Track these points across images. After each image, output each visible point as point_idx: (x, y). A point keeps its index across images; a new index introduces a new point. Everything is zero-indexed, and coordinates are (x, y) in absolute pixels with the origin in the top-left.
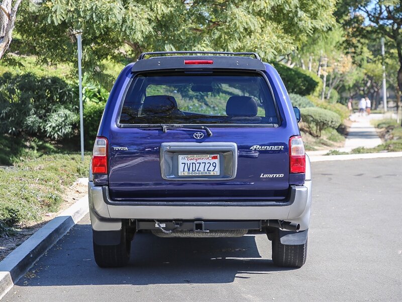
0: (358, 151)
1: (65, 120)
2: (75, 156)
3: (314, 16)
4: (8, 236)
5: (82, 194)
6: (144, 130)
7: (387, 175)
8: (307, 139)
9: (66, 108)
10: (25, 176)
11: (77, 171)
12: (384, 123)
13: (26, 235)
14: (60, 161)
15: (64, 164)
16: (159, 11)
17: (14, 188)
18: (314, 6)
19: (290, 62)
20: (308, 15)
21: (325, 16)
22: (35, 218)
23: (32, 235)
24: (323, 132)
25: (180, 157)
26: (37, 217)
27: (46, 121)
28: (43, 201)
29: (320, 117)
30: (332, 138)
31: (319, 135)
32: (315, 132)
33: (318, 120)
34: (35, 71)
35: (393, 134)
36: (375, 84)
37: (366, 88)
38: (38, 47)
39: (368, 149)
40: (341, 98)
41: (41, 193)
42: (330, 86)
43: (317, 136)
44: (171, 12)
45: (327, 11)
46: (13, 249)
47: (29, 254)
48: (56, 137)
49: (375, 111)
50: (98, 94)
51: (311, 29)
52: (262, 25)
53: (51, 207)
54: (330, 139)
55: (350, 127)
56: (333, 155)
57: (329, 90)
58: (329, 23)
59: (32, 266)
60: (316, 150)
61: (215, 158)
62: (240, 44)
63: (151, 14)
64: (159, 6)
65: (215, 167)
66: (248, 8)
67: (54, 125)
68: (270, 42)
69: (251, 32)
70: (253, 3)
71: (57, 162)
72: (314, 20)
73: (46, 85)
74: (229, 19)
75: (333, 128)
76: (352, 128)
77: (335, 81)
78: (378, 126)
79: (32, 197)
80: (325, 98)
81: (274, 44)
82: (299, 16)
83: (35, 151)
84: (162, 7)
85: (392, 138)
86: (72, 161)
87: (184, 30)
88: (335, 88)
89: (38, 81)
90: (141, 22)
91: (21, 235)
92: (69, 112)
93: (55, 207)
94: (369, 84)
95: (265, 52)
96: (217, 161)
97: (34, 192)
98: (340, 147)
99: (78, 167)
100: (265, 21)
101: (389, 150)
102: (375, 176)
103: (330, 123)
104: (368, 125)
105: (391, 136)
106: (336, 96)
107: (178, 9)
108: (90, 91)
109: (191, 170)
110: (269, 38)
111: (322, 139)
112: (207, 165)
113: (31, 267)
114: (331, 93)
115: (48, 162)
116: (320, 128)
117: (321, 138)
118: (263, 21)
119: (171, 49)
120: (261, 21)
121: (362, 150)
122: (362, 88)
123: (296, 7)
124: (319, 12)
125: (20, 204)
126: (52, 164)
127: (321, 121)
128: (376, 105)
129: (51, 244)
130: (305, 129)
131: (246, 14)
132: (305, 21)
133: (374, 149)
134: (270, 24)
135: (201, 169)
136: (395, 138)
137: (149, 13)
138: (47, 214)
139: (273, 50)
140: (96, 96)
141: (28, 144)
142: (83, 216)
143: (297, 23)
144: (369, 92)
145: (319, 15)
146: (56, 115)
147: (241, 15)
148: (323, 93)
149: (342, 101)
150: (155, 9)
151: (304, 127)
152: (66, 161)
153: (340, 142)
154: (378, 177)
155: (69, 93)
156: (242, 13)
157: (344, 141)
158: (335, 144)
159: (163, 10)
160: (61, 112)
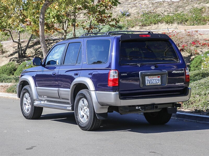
25: (146, 77)
61: (159, 77)
65: (159, 81)
109: (150, 83)
112: (156, 80)
135: (154, 82)
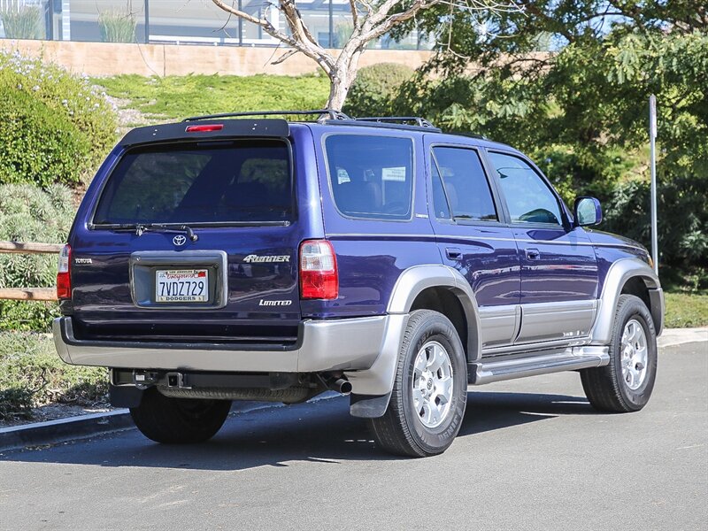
6: (117, 232)
25: (159, 273)
61: (202, 274)
65: (202, 288)
96: (204, 279)
109: (171, 293)
112: (193, 286)
135: (184, 292)
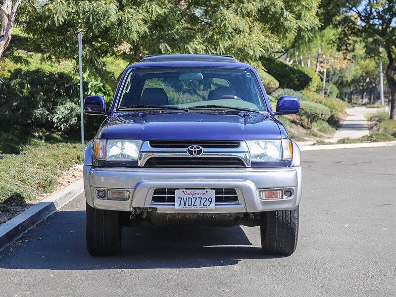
0: (343, 141)
1: (71, 112)
2: (77, 145)
3: (299, 17)
4: (2, 212)
5: (78, 178)
7: (363, 162)
8: (298, 131)
9: (72, 101)
10: (26, 161)
11: (78, 158)
12: (376, 117)
13: (18, 211)
14: (63, 149)
15: (65, 152)
16: (154, 12)
17: (13, 171)
18: (299, 8)
19: (288, 59)
20: (293, 16)
21: (309, 16)
22: (30, 198)
23: (23, 211)
24: (314, 124)
26: (31, 197)
27: (53, 113)
28: (39, 183)
29: (311, 110)
30: (322, 130)
31: (310, 127)
32: (306, 124)
33: (309, 112)
34: (46, 67)
35: (379, 126)
36: (372, 80)
37: (365, 84)
38: (43, 45)
39: (353, 140)
40: (341, 93)
41: (38, 176)
42: (330, 82)
43: (308, 128)
44: (165, 13)
45: (311, 11)
46: (4, 222)
47: (18, 226)
48: (63, 128)
49: (373, 106)
50: (103, 89)
51: (296, 29)
52: (250, 26)
53: (46, 189)
54: (320, 130)
55: (344, 120)
56: (319, 145)
57: (329, 86)
58: (313, 23)
59: (20, 236)
60: (306, 141)
62: (230, 43)
63: (146, 15)
64: (154, 7)
66: (236, 10)
67: (61, 117)
68: (258, 41)
69: (240, 31)
70: (241, 5)
71: (60, 150)
72: (298, 21)
73: (53, 80)
74: (219, 20)
75: (323, 120)
76: (346, 120)
77: (335, 77)
78: (371, 119)
79: (28, 179)
80: (325, 93)
81: (262, 43)
82: (285, 16)
83: (43, 141)
84: (157, 9)
85: (378, 130)
86: (74, 149)
87: (178, 29)
88: (335, 84)
89: (47, 77)
90: (137, 23)
91: (14, 211)
92: (75, 105)
93: (50, 189)
94: (368, 80)
95: (254, 51)
97: (31, 175)
98: (329, 138)
99: (79, 154)
100: (253, 22)
101: (372, 141)
102: (352, 163)
103: (320, 116)
104: (362, 118)
105: (378, 128)
106: (336, 91)
107: (172, 10)
108: (95, 86)
110: (257, 37)
111: (313, 131)
113: (18, 238)
114: (331, 88)
115: (51, 150)
116: (311, 120)
117: (312, 129)
118: (251, 22)
119: (166, 47)
120: (249, 22)
121: (346, 141)
122: (361, 84)
123: (282, 9)
124: (303, 13)
125: (16, 185)
126: (54, 152)
127: (312, 115)
128: (374, 99)
129: (41, 219)
130: (298, 121)
131: (235, 16)
132: (291, 21)
133: (359, 139)
134: (257, 24)
136: (381, 130)
137: (144, 14)
138: (42, 195)
139: (261, 49)
140: (101, 90)
141: (37, 134)
142: (75, 197)
143: (282, 23)
144: (368, 87)
145: (303, 15)
146: (62, 108)
147: (231, 17)
148: (324, 89)
149: (342, 96)
150: (150, 10)
151: (296, 120)
152: (68, 149)
153: (330, 133)
154: (354, 164)
155: (75, 88)
156: (232, 15)
157: (334, 132)
158: (325, 135)
159: (157, 11)
160: (67, 105)
